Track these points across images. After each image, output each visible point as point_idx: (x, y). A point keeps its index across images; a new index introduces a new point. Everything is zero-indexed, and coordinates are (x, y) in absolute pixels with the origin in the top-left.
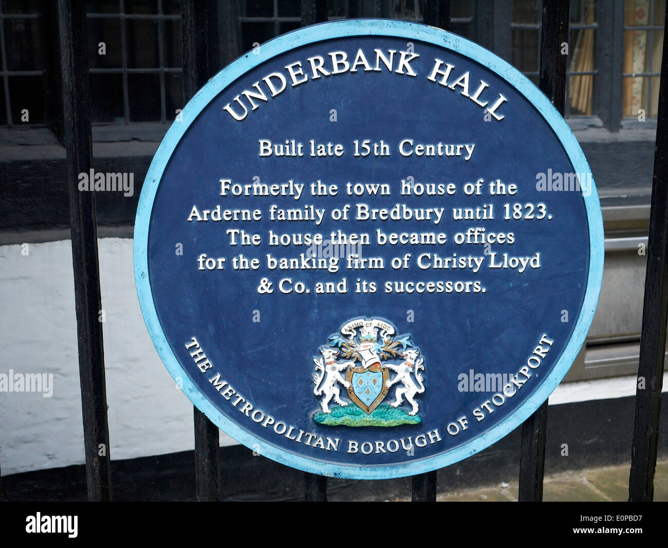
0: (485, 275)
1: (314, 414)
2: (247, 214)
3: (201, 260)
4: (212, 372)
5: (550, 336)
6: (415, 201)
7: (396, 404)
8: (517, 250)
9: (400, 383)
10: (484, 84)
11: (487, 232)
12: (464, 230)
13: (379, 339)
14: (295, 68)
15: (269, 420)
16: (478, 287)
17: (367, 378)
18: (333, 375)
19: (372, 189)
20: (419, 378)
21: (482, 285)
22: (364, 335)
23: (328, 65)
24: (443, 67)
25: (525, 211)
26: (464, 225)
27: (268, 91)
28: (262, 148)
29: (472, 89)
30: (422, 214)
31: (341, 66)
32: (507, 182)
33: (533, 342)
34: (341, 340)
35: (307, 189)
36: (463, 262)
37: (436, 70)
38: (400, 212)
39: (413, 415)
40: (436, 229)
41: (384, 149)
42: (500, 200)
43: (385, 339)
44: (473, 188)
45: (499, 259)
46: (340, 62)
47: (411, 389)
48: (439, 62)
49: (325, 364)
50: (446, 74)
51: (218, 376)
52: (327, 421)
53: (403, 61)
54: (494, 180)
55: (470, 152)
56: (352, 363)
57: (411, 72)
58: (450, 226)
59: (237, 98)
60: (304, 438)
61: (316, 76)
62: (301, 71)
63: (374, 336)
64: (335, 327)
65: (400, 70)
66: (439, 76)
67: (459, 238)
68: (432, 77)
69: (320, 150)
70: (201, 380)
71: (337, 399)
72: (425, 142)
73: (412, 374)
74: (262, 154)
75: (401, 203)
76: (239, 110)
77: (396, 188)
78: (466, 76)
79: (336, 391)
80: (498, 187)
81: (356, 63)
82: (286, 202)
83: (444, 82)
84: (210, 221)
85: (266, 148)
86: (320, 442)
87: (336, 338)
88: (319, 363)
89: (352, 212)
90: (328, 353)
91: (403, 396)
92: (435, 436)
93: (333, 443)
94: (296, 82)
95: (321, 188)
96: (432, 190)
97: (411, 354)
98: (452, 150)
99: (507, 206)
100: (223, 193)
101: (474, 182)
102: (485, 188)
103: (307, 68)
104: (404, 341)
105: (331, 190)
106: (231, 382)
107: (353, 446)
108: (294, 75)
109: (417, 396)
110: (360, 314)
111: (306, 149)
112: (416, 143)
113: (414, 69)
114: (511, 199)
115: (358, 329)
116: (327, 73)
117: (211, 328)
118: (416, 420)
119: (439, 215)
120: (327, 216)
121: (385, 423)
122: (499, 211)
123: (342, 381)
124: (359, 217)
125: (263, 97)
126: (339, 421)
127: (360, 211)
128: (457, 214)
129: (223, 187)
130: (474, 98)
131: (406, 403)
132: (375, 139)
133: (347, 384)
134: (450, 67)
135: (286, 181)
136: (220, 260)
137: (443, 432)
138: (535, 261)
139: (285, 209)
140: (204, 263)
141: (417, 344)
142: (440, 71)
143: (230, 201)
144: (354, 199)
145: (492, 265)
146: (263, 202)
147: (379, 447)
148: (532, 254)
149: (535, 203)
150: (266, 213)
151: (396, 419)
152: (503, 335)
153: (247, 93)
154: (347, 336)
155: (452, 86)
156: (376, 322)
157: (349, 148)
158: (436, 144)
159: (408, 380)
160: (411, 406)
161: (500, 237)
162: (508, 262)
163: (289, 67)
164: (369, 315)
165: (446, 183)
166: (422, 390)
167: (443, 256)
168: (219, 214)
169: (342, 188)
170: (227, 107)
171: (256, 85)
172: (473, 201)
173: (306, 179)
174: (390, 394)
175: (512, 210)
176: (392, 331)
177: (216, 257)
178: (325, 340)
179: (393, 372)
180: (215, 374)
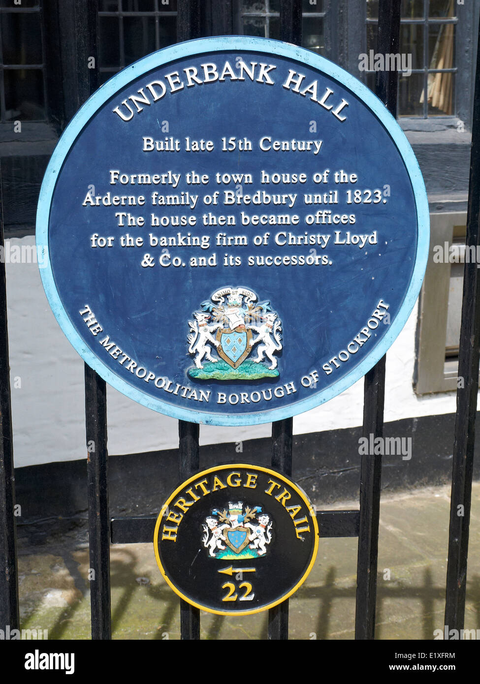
0: (331, 250)
1: (190, 369)
2: (133, 200)
3: (93, 238)
4: (102, 334)
5: (386, 302)
6: (273, 188)
7: (258, 360)
8: (357, 229)
9: (261, 342)
10: (329, 91)
11: (332, 214)
12: (314, 213)
13: (243, 305)
14: (173, 76)
15: (150, 376)
16: (326, 260)
17: (234, 337)
18: (205, 335)
19: (238, 178)
20: (278, 337)
21: (329, 258)
22: (231, 301)
23: (201, 75)
24: (295, 76)
25: (364, 196)
26: (313, 208)
27: (150, 96)
28: (146, 144)
29: (320, 95)
30: (278, 199)
31: (211, 75)
32: (348, 172)
33: (372, 307)
34: (212, 306)
35: (183, 178)
36: (314, 239)
37: (290, 79)
38: (261, 197)
39: (272, 370)
40: (291, 211)
41: (247, 144)
42: (343, 188)
43: (249, 304)
44: (321, 177)
45: (343, 236)
46: (211, 72)
47: (270, 347)
48: (292, 72)
49: (198, 326)
50: (298, 82)
51: (107, 338)
52: (201, 375)
53: (263, 72)
54: (338, 170)
55: (318, 147)
56: (221, 325)
57: (270, 81)
58: (302, 209)
59: (124, 102)
60: (181, 390)
61: (191, 83)
62: (178, 80)
63: (239, 302)
64: (207, 294)
65: (260, 79)
66: (293, 84)
67: (310, 219)
68: (287, 85)
69: (194, 146)
70: (92, 342)
71: (209, 356)
72: (281, 139)
73: (271, 334)
74: (145, 149)
75: (262, 189)
76: (126, 111)
77: (257, 178)
78: (315, 84)
79: (208, 349)
80: (341, 177)
81: (224, 73)
82: (165, 189)
83: (296, 89)
84: (101, 206)
85: (149, 144)
86: (194, 393)
87: (208, 304)
88: (193, 325)
89: (221, 197)
90: (201, 317)
91: (264, 353)
92: (291, 387)
93: (204, 395)
94: (174, 89)
95: (195, 178)
96: (286, 178)
97: (271, 317)
98: (303, 146)
99: (349, 192)
100: (113, 182)
101: (322, 172)
102: (331, 177)
103: (183, 77)
104: (265, 306)
105: (203, 179)
106: (119, 343)
107: (222, 397)
108: (172, 83)
109: (276, 353)
110: (227, 284)
111: (182, 144)
112: (274, 140)
113: (272, 78)
114: (352, 186)
115: (225, 296)
116: (199, 81)
117: (102, 298)
118: (274, 374)
119: (293, 200)
120: (200, 200)
121: (249, 377)
122: (343, 196)
123: (213, 341)
124: (227, 202)
125: (147, 101)
126: (210, 376)
127: (227, 197)
128: (308, 199)
129: (113, 177)
130: (322, 102)
131: (266, 359)
132: (240, 136)
133: (217, 344)
134: (301, 76)
135: (165, 172)
136: (110, 239)
137: (298, 384)
138: (372, 238)
139: (165, 195)
140: (96, 241)
141: (275, 309)
142: (293, 80)
143: (118, 189)
144: (222, 187)
145: (337, 241)
146: (147, 189)
147: (244, 397)
148: (370, 233)
149: (372, 189)
150: (149, 199)
151: (257, 373)
152: (347, 301)
153: (133, 98)
154: (216, 303)
155: (303, 93)
156: (241, 290)
157: (218, 143)
158: (290, 140)
159: (268, 339)
160: (270, 361)
161: (343, 218)
162: (350, 239)
163: (168, 76)
164: (235, 285)
165: (299, 173)
166: (280, 348)
167: (296, 234)
168: (109, 200)
169: (213, 177)
170: (116, 110)
171: (141, 91)
172: (321, 188)
173: (183, 170)
174: (252, 351)
175: (353, 196)
176: (254, 298)
177: (106, 236)
178: (198, 306)
179: (255, 333)
180: (104, 336)
